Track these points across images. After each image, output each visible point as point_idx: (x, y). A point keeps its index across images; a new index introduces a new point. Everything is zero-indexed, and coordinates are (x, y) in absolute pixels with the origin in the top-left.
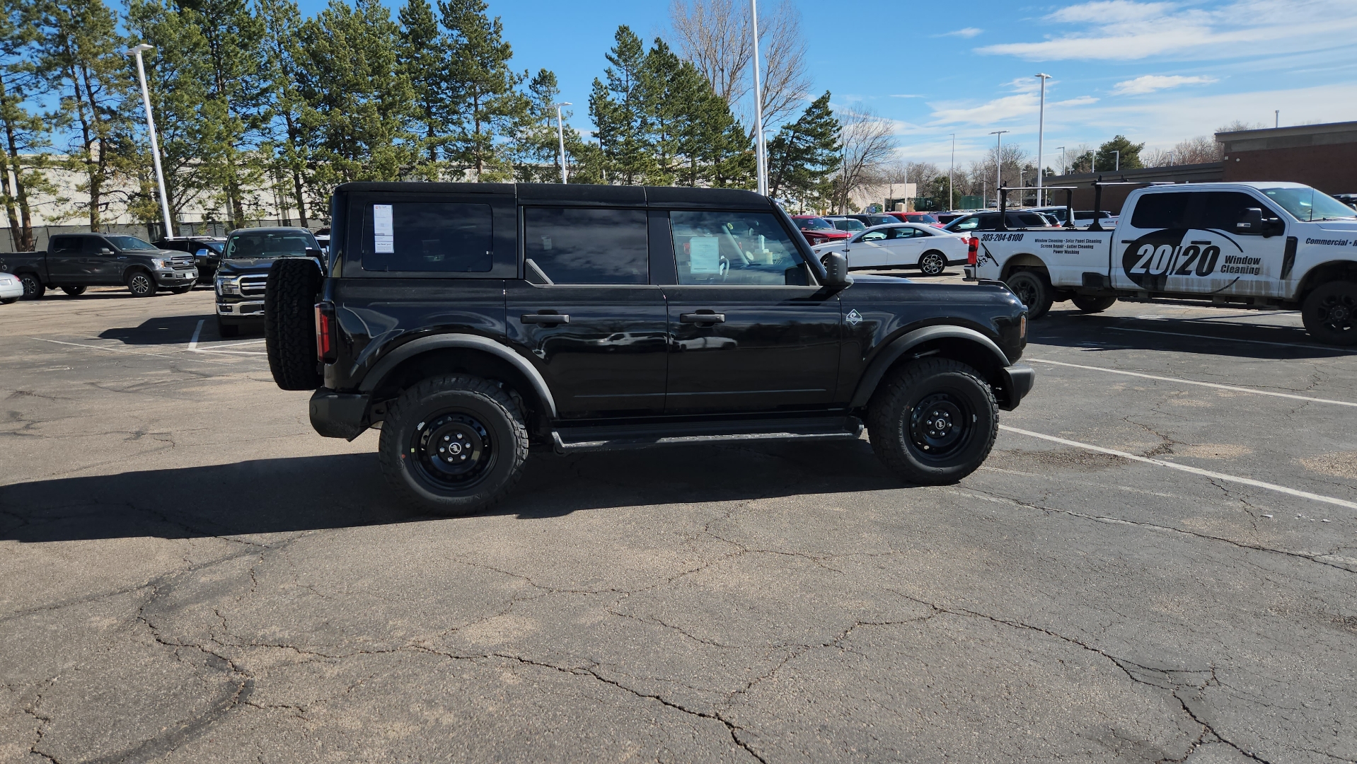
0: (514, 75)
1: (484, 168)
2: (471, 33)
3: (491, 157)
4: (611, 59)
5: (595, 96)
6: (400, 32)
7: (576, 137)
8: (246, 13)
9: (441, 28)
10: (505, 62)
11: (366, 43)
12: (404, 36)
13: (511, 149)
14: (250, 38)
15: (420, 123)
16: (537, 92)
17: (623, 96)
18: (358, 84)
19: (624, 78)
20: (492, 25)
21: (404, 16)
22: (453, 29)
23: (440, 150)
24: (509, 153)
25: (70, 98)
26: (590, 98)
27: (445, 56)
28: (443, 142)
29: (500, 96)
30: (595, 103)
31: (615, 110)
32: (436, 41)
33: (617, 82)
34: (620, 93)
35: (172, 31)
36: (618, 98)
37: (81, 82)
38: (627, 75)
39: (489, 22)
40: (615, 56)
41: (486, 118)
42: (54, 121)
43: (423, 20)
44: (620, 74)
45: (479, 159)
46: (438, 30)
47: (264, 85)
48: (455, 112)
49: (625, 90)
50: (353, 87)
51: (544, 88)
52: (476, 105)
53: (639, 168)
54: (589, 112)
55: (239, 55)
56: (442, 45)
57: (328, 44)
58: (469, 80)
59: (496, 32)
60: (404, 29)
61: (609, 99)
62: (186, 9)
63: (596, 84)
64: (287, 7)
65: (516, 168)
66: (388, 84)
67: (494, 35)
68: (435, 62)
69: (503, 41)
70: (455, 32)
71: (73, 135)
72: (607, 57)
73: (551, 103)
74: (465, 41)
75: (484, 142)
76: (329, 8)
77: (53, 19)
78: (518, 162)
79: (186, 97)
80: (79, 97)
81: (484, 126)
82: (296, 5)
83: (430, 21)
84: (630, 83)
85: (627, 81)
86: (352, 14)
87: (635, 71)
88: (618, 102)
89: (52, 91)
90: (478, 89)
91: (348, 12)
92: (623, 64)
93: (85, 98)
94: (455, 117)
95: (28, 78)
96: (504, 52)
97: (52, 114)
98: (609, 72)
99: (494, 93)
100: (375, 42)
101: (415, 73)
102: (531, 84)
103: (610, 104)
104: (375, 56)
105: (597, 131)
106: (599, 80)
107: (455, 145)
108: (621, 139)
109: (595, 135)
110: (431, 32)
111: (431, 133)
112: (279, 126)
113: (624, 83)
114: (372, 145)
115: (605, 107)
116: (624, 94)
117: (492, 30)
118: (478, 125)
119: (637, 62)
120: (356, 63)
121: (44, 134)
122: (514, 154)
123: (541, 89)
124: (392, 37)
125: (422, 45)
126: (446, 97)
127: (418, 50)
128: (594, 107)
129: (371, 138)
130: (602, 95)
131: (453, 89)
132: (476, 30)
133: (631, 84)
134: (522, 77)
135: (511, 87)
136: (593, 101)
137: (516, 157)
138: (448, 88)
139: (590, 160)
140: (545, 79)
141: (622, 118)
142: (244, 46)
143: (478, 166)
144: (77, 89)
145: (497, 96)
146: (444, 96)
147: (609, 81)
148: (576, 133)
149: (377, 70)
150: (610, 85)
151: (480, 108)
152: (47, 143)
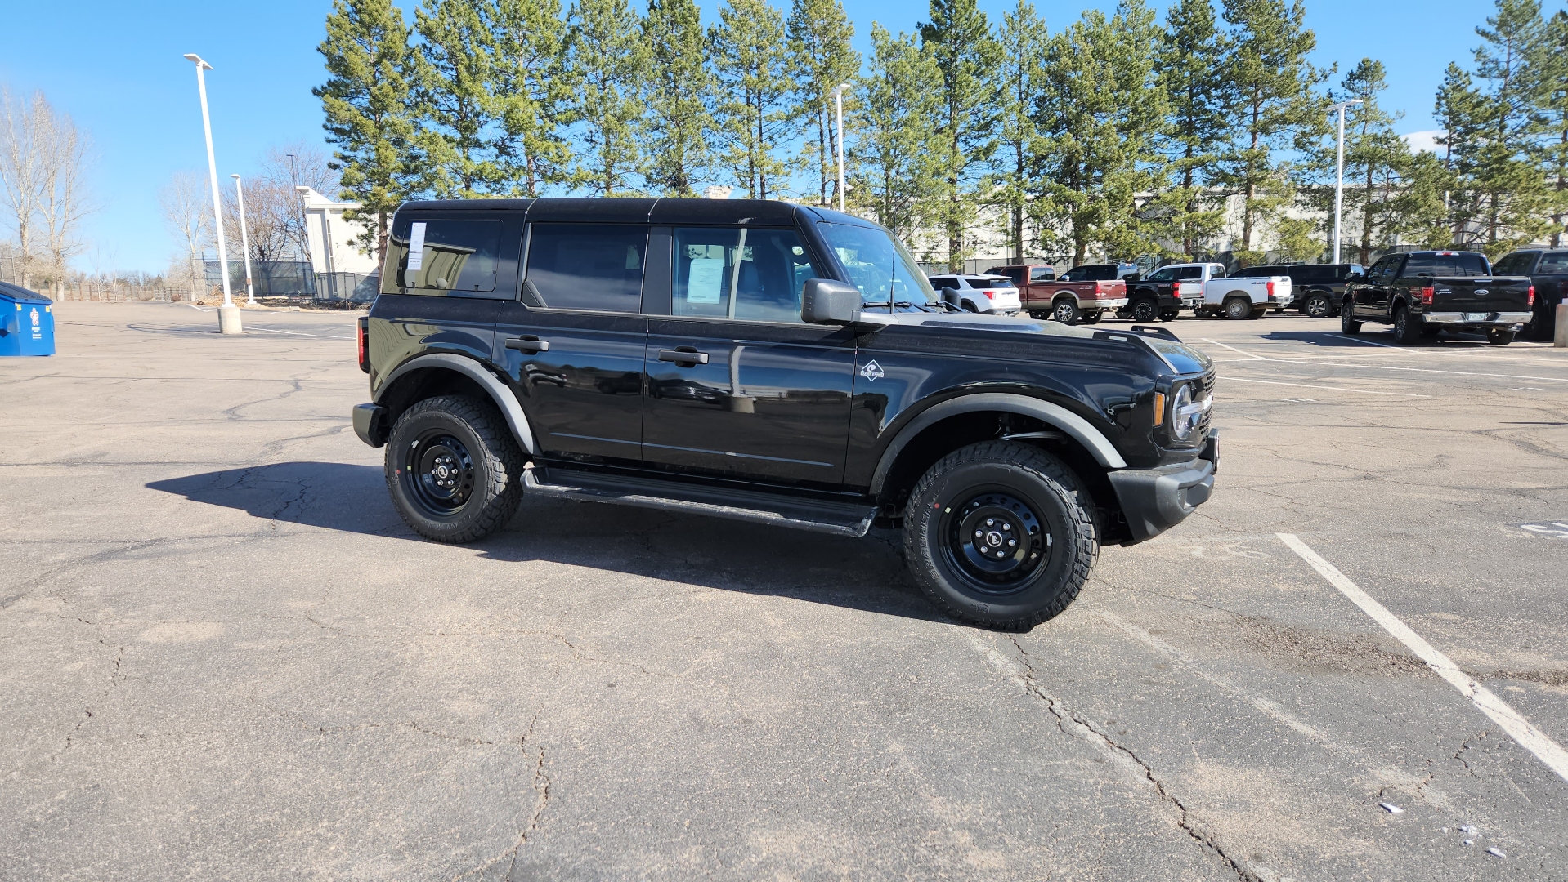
0: (1316, 71)
1: (1258, 192)
2: (1260, 24)
3: (1263, 178)
4: (1484, 34)
5: (1446, 87)
6: (1166, 36)
7: (1400, 147)
8: (990, 38)
9: (1221, 24)
10: (1303, 55)
11: (1118, 53)
12: (1168, 39)
13: (1300, 167)
14: (987, 65)
15: (1175, 141)
16: (1352, 90)
17: (1499, 83)
18: (1097, 103)
19: (1503, 58)
20: (1291, 11)
21: (1173, 17)
22: (1237, 23)
23: (1196, 173)
24: (1295, 172)
25: (812, 143)
26: (1439, 91)
27: (1220, 58)
28: (1201, 164)
29: (1289, 100)
30: (1446, 97)
31: (1479, 104)
32: (1210, 41)
33: (1492, 65)
34: (1494, 80)
35: (908, 67)
36: (1488, 88)
37: (825, 127)
38: (1509, 54)
39: (1285, 8)
40: (1492, 29)
41: (1265, 131)
42: (795, 165)
43: (1195, 17)
44: (1493, 51)
45: (1250, 182)
46: (1215, 26)
47: (994, 113)
48: (1222, 126)
49: (1504, 74)
50: (1094, 108)
51: (1364, 83)
52: (1255, 115)
53: (1505, 184)
54: (1434, 110)
55: (972, 85)
56: (1219, 45)
57: (1070, 62)
58: (1250, 84)
59: (1296, 20)
60: (1172, 32)
61: (1470, 89)
62: (928, 43)
63: (1453, 71)
64: (1034, 25)
65: (1303, 191)
66: (1137, 99)
67: (1293, 23)
68: (1203, 67)
69: (1302, 30)
70: (1240, 27)
71: (813, 178)
72: (1478, 32)
73: (1372, 102)
74: (1250, 36)
75: (1256, 161)
76: (1081, 19)
77: (808, 68)
78: (1308, 183)
79: (911, 133)
80: (822, 142)
81: (1262, 140)
82: (1042, 22)
83: (1205, 17)
84: (1512, 64)
85: (1508, 62)
86: (1107, 23)
87: (1525, 46)
88: (1483, 92)
89: (800, 138)
90: (1260, 96)
91: (1102, 21)
92: (1504, 38)
93: (827, 143)
94: (1222, 132)
95: (780, 127)
96: (1303, 43)
97: (794, 159)
98: (1479, 53)
99: (1280, 96)
100: (1128, 51)
101: (1176, 82)
102: (1345, 80)
103: (1471, 96)
104: (1126, 68)
105: (1444, 134)
106: (1457, 65)
107: (1214, 166)
108: (1483, 142)
109: (1441, 141)
110: (1204, 30)
111: (1188, 152)
112: (1007, 157)
113: (1503, 65)
114: (1105, 172)
115: (1462, 100)
116: (1502, 81)
117: (1290, 17)
118: (1254, 139)
119: (1530, 34)
120: (1101, 78)
121: (785, 178)
122: (1304, 174)
123: (1360, 85)
124: (1155, 43)
125: (1192, 47)
126: (1215, 106)
127: (1184, 55)
128: (1443, 102)
129: (1105, 164)
130: (1459, 86)
131: (1226, 97)
132: (1267, 20)
133: (1516, 63)
134: (1327, 72)
135: (1306, 87)
136: (1443, 95)
137: (1307, 176)
138: (1219, 98)
139: (1421, 175)
140: (1366, 71)
141: (1488, 114)
142: (979, 74)
143: (1248, 192)
144: (821, 134)
145: (1284, 101)
146: (1213, 107)
147: (1479, 65)
148: (1402, 139)
149: (1125, 84)
150: (1479, 70)
151: (1260, 117)
152: (785, 187)
